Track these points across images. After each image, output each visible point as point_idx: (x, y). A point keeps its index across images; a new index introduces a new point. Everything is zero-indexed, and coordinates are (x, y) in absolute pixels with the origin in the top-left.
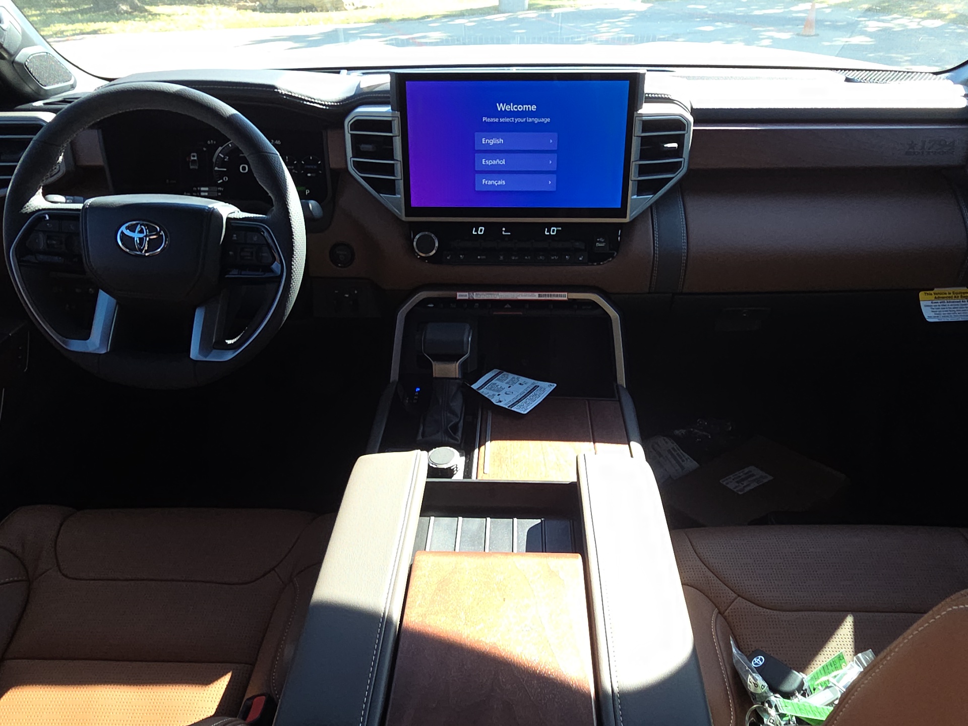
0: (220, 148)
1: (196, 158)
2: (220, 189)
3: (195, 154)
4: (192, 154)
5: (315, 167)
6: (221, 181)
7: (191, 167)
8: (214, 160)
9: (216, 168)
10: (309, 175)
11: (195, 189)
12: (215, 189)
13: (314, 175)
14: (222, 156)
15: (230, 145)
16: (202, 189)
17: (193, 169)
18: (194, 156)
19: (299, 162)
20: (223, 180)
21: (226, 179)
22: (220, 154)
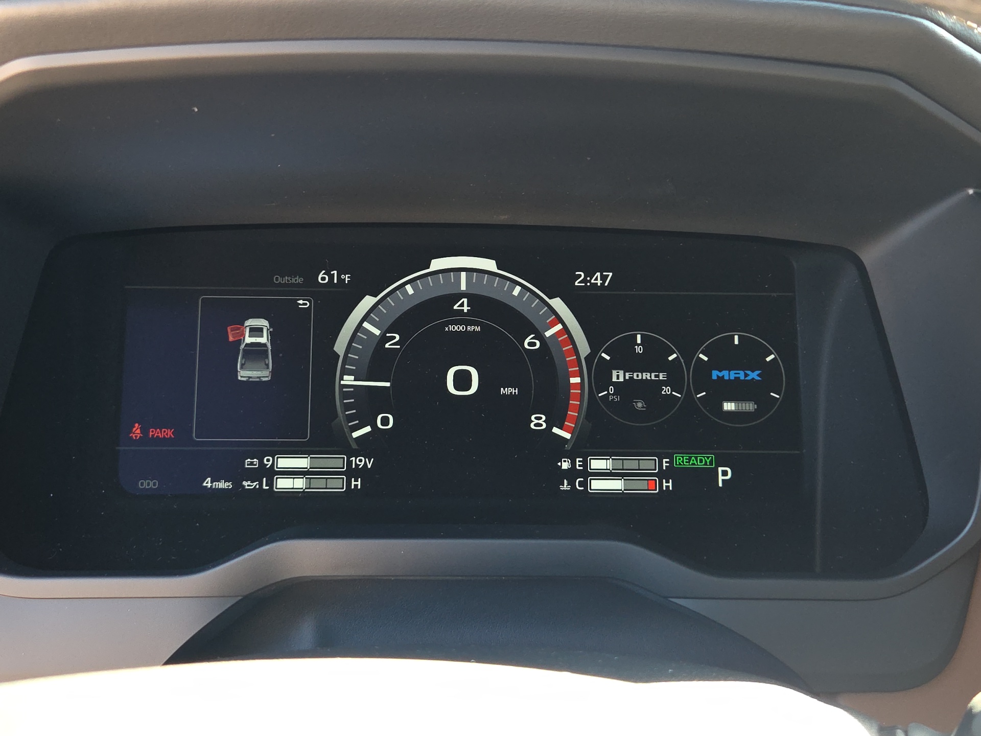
0: (368, 302)
1: (263, 340)
2: (360, 462)
3: (263, 323)
4: (251, 322)
5: (754, 375)
6: (368, 429)
7: (244, 374)
8: (340, 347)
9: (349, 380)
10: (729, 406)
11: (251, 463)
12: (337, 462)
13: (750, 407)
14: (377, 332)
15: (409, 289)
16: (284, 463)
17: (250, 384)
18: (256, 331)
19: (688, 354)
20: (374, 426)
21: (386, 421)
22: (366, 325)
